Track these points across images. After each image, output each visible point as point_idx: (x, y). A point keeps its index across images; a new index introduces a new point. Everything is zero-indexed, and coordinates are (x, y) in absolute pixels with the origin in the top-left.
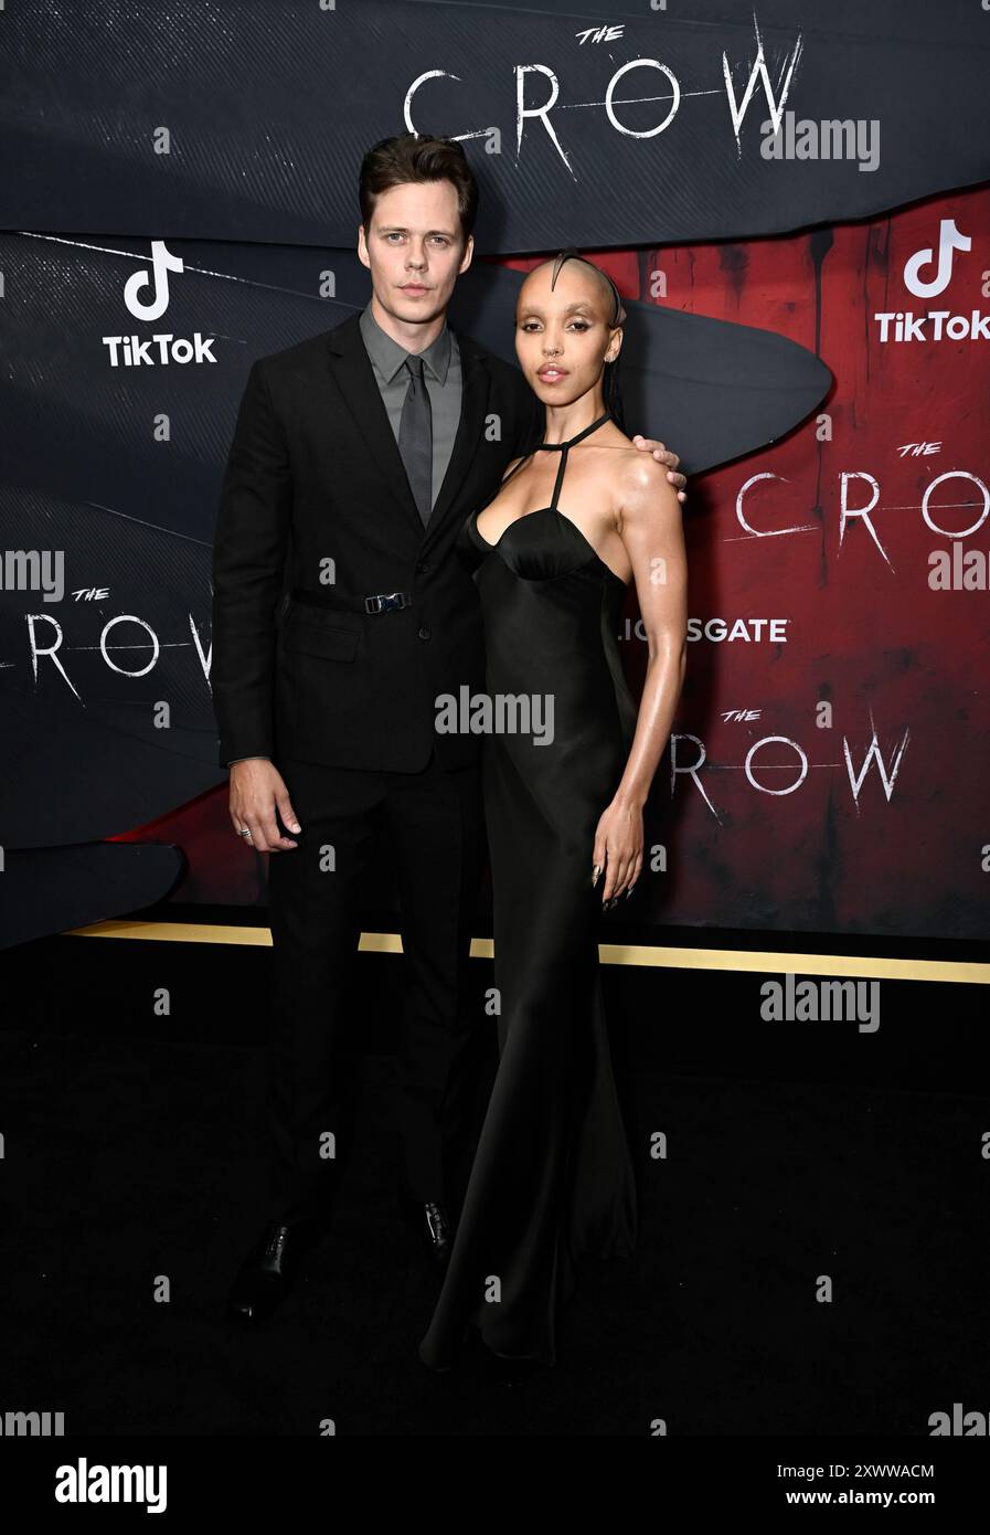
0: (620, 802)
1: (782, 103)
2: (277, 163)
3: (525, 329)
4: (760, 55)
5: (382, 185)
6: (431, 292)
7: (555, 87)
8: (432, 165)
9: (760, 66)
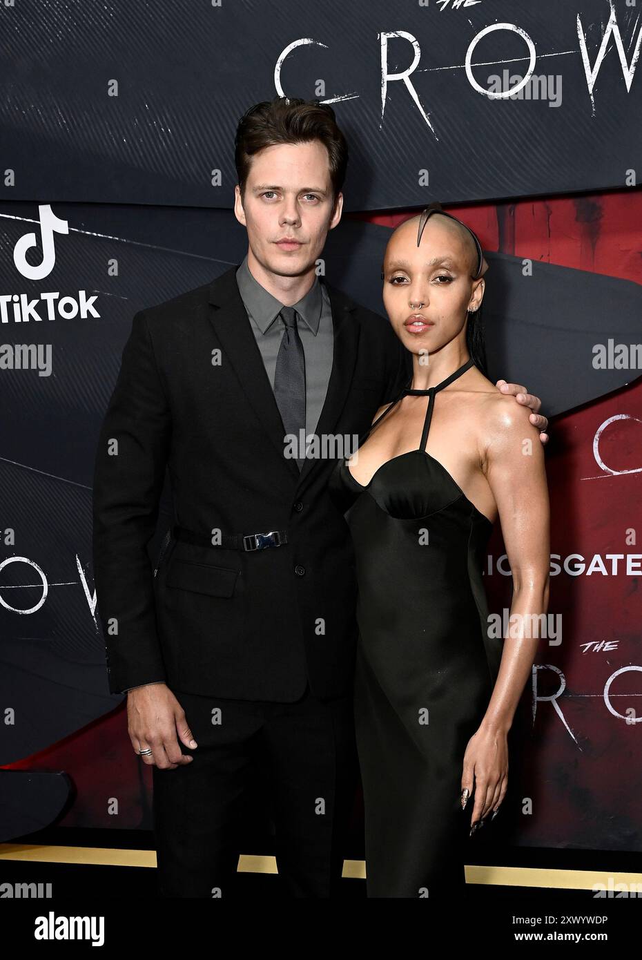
0: (487, 728)
1: (633, 62)
2: (155, 130)
3: (392, 282)
4: (613, 17)
5: (257, 146)
6: (303, 245)
7: (417, 51)
8: (304, 126)
9: (612, 27)
